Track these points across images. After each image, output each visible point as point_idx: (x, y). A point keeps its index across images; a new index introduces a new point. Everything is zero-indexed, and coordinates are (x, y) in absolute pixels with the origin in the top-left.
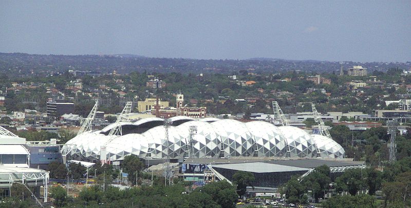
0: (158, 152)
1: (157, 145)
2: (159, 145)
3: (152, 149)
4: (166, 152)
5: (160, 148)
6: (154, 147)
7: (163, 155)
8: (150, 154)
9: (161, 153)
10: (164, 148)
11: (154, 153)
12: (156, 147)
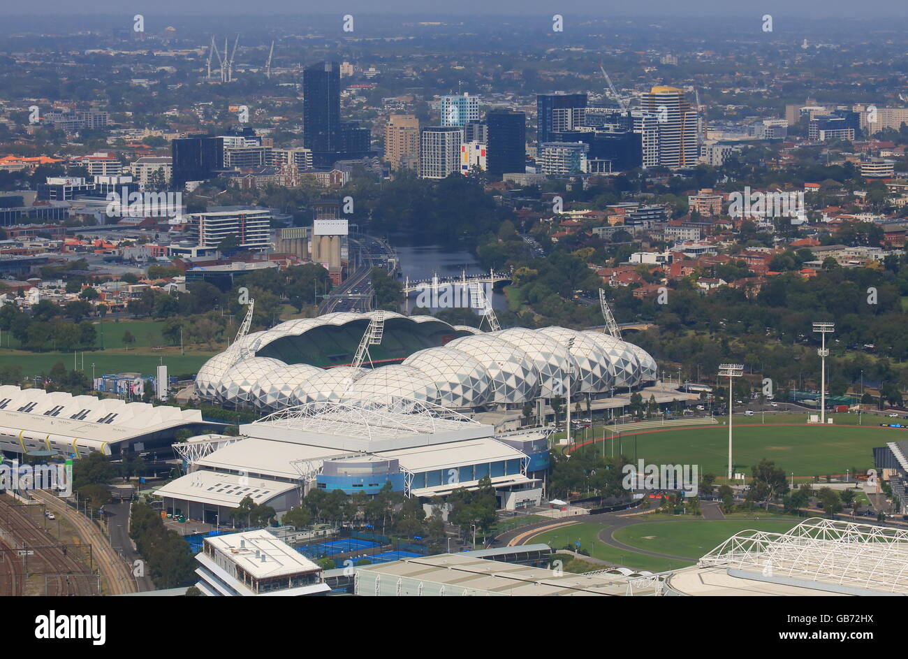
0: (455, 397)
1: (453, 385)
2: (457, 384)
3: (444, 393)
4: (469, 395)
5: (458, 391)
6: (446, 388)
7: (465, 401)
8: (440, 400)
9: (461, 399)
10: (465, 389)
11: (448, 398)
12: (452, 389)
